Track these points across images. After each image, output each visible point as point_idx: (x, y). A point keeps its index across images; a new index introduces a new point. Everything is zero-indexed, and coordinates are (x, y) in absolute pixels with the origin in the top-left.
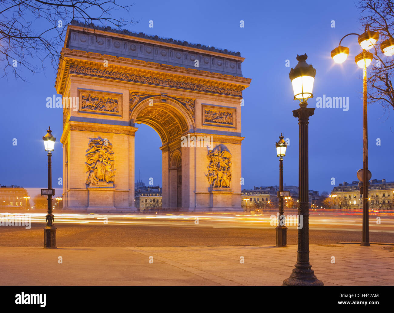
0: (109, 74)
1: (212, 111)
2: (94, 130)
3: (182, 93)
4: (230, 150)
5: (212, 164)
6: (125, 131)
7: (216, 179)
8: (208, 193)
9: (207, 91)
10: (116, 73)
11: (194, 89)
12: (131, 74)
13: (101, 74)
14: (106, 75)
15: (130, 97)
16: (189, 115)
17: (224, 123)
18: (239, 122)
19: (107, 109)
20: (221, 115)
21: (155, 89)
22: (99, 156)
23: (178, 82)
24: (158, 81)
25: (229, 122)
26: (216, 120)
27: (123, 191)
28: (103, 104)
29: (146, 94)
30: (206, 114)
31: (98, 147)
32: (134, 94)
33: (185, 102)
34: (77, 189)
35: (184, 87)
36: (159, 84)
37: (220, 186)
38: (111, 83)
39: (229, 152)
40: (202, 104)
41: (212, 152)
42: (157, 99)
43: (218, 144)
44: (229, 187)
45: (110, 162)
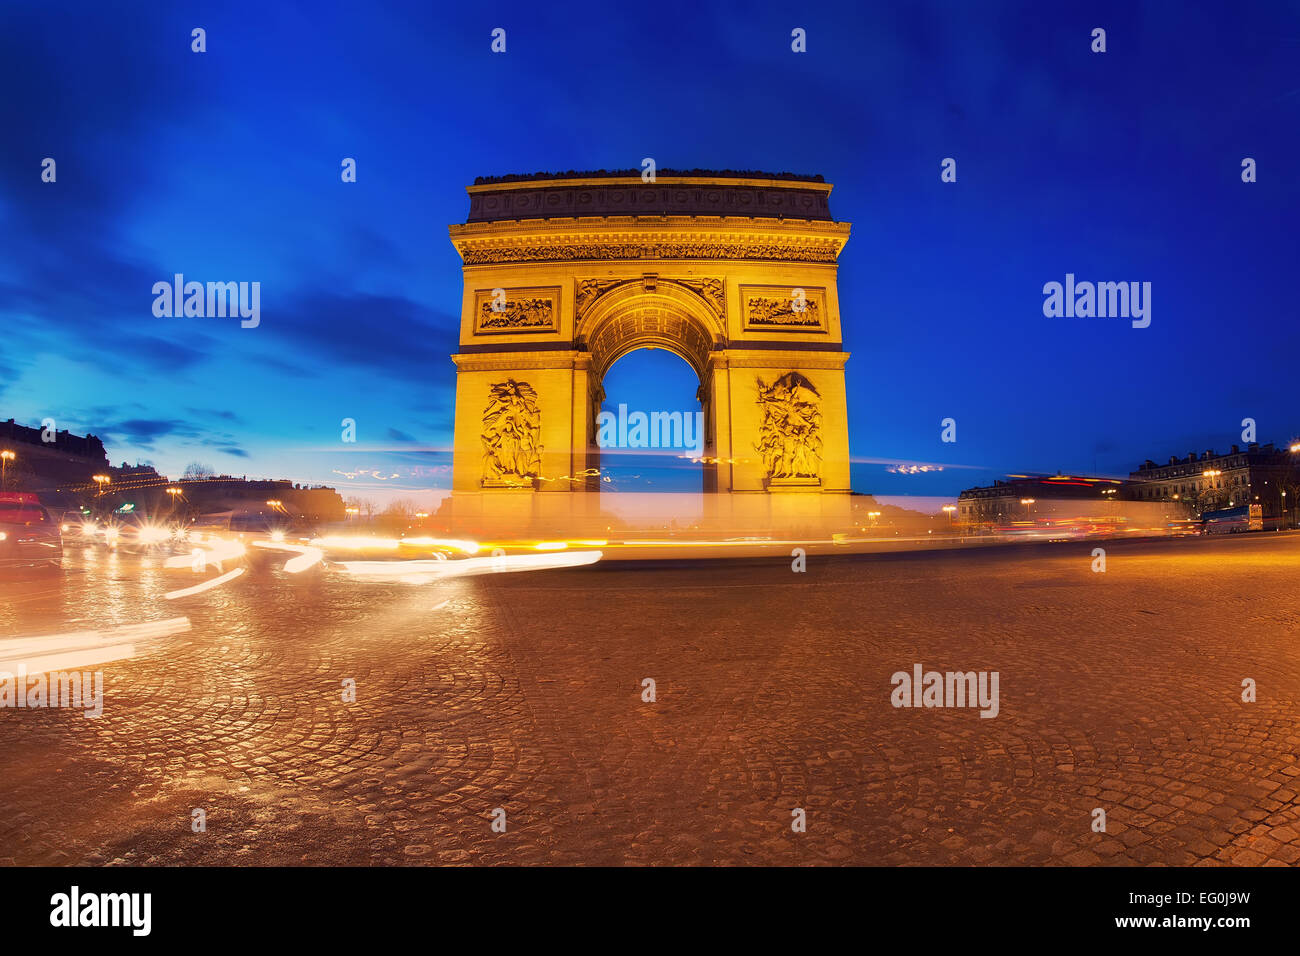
1: (767, 298)
2: (502, 367)
3: (690, 268)
4: (815, 385)
5: (769, 421)
6: (563, 362)
7: (781, 457)
8: (762, 494)
9: (751, 258)
10: (548, 250)
11: (718, 258)
15: (576, 291)
17: (796, 323)
18: (834, 318)
19: (528, 322)
20: (789, 306)
21: (629, 268)
22: (507, 419)
23: (682, 247)
24: (636, 250)
25: (808, 321)
26: (777, 319)
28: (521, 314)
29: (613, 280)
30: (754, 308)
31: (504, 402)
32: (585, 284)
33: (701, 287)
35: (696, 256)
36: (638, 258)
37: (791, 475)
39: (813, 389)
40: (741, 285)
41: (768, 392)
42: (637, 286)
43: (785, 372)
44: (814, 476)
45: (529, 431)
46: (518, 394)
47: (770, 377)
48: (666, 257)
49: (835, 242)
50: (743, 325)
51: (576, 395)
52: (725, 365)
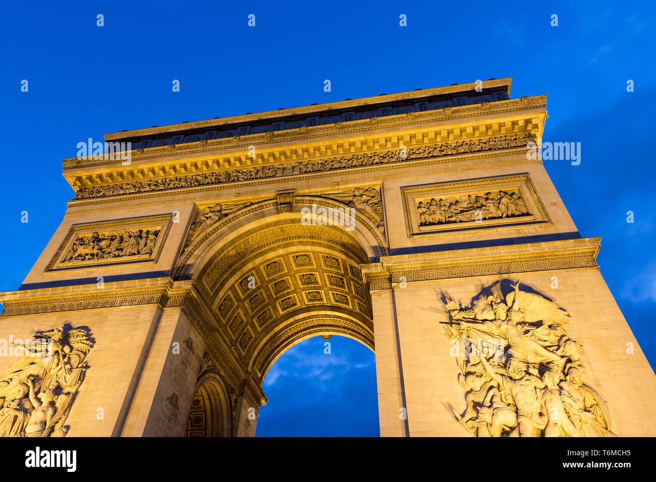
0: (156, 185)
3: (336, 179)
9: (415, 159)
10: (172, 180)
11: (372, 164)
12: (207, 175)
13: (137, 189)
14: (148, 189)
16: (365, 224)
17: (494, 218)
18: (554, 204)
20: (477, 201)
23: (327, 162)
29: (241, 204)
35: (344, 166)
40: (403, 188)
41: (462, 310)
42: (269, 207)
43: (488, 280)
48: (307, 172)
49: (528, 124)
50: (410, 228)
52: (387, 285)
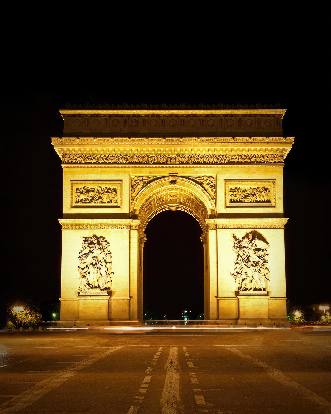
0: (106, 159)
1: (241, 187)
2: (89, 227)
3: (196, 170)
4: (266, 237)
5: (239, 259)
6: (124, 225)
7: (245, 279)
8: (234, 299)
9: (231, 163)
10: (114, 157)
11: (212, 163)
12: (132, 156)
13: (97, 161)
14: (102, 161)
15: (131, 183)
16: (207, 197)
17: (257, 202)
18: (280, 198)
19: (104, 201)
20: (253, 191)
21: (161, 170)
22: (93, 258)
23: (191, 157)
24: (165, 158)
25: (264, 200)
26: (245, 200)
27: (121, 299)
28: (99, 196)
29: (152, 177)
30: (232, 193)
31: (91, 248)
32: (136, 179)
33: (202, 181)
34: (68, 299)
35: (200, 162)
36: (166, 163)
37: (251, 289)
38: (108, 169)
39: (264, 240)
40: (225, 180)
41: (239, 243)
42: (165, 181)
43: (249, 231)
44: (264, 290)
45: (106, 265)
46: (99, 243)
47: (240, 234)
48: (182, 163)
49: (283, 150)
50: (226, 204)
51: (131, 244)
52: (215, 227)
